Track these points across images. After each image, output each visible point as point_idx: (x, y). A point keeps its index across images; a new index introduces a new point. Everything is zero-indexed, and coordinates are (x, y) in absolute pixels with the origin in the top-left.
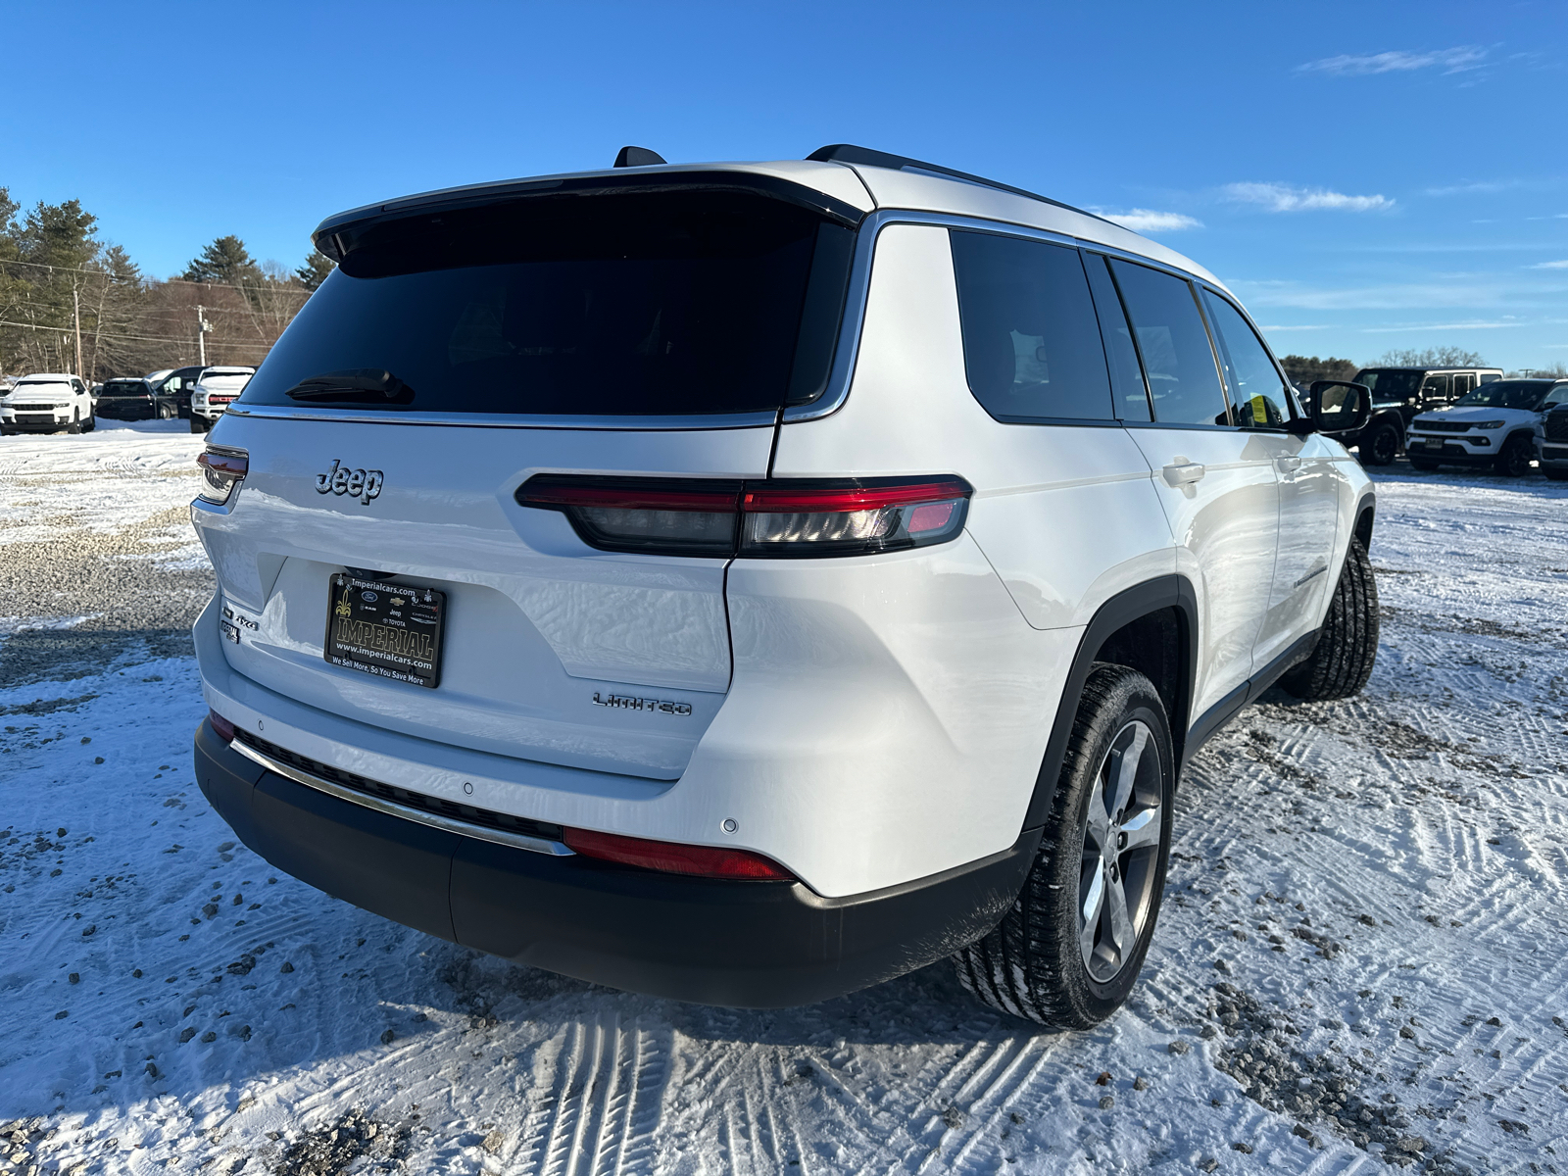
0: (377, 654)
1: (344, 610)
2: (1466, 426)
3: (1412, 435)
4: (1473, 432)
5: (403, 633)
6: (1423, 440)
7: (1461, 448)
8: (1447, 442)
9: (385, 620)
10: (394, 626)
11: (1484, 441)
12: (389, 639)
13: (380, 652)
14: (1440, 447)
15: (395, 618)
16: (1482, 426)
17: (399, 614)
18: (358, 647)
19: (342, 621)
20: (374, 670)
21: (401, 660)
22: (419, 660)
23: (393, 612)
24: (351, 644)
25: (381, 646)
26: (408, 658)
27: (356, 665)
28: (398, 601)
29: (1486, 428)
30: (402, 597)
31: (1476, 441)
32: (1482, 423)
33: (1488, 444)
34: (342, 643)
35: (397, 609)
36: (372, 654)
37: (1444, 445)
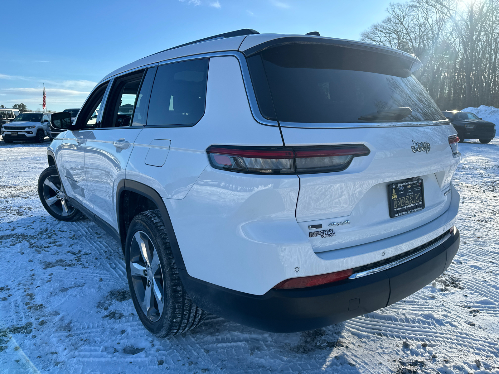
0: (407, 207)
1: (394, 196)
2: (24, 128)
3: (4, 132)
4: (27, 130)
5: (413, 196)
6: (10, 133)
7: (24, 135)
8: (19, 133)
9: (408, 194)
10: (411, 195)
11: (31, 132)
12: (410, 200)
13: (408, 205)
14: (17, 135)
15: (410, 192)
16: (29, 127)
17: (411, 190)
18: (401, 207)
19: (395, 200)
20: (409, 212)
21: (414, 205)
22: (419, 202)
23: (409, 191)
24: (399, 207)
25: (408, 203)
26: (415, 203)
27: (403, 213)
28: (410, 186)
29: (30, 128)
30: (410, 185)
31: (28, 132)
32: (28, 127)
33: (32, 133)
34: (396, 208)
35: (410, 189)
36: (405, 207)
37: (18, 134)
